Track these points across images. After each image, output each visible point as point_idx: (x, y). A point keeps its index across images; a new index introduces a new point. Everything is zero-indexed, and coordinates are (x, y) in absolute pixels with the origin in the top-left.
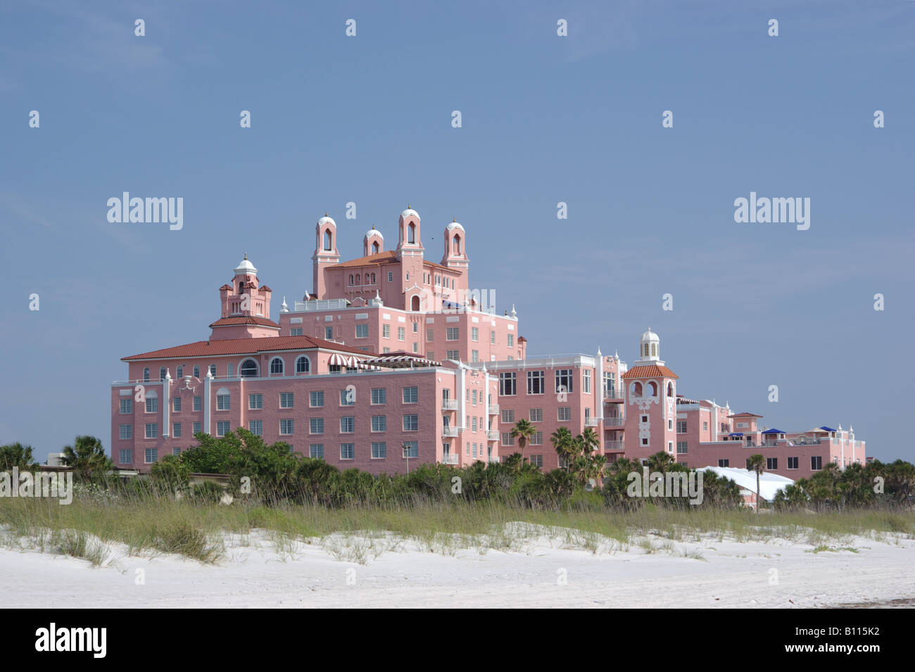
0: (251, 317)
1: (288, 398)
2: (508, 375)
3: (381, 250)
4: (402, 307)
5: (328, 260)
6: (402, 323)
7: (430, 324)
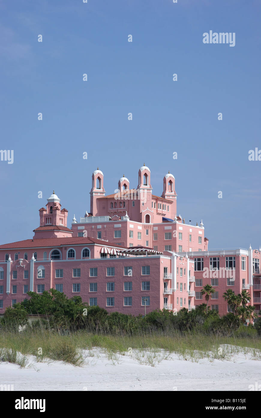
0: (57, 226)
1: (78, 272)
2: (199, 259)
3: (128, 189)
4: (140, 220)
5: (99, 194)
6: (140, 230)
7: (155, 231)
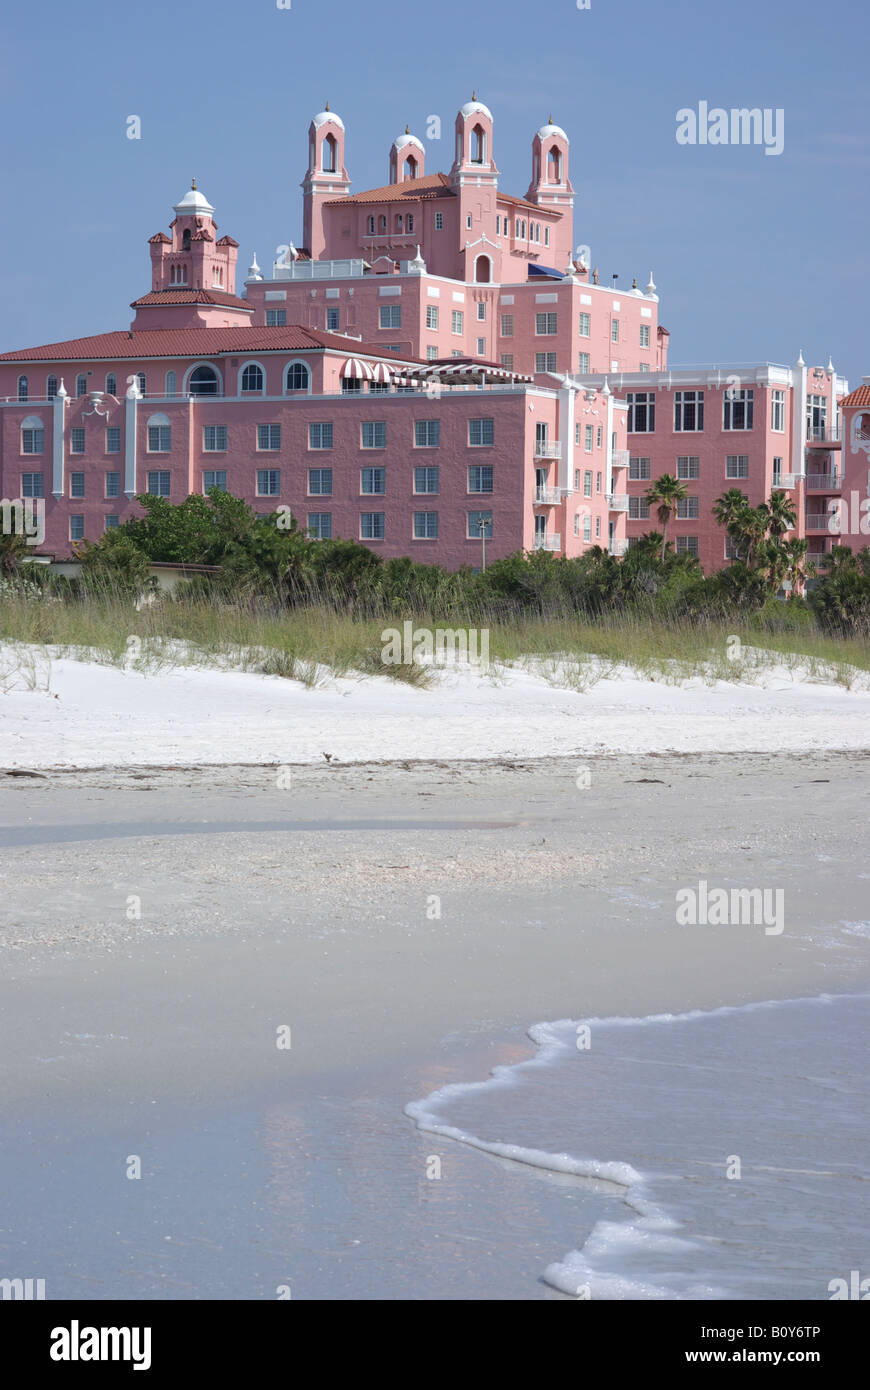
0: (205, 292)
1: (272, 435)
2: (641, 397)
3: (420, 172)
4: (459, 274)
5: (331, 189)
6: (459, 304)
7: (507, 307)
